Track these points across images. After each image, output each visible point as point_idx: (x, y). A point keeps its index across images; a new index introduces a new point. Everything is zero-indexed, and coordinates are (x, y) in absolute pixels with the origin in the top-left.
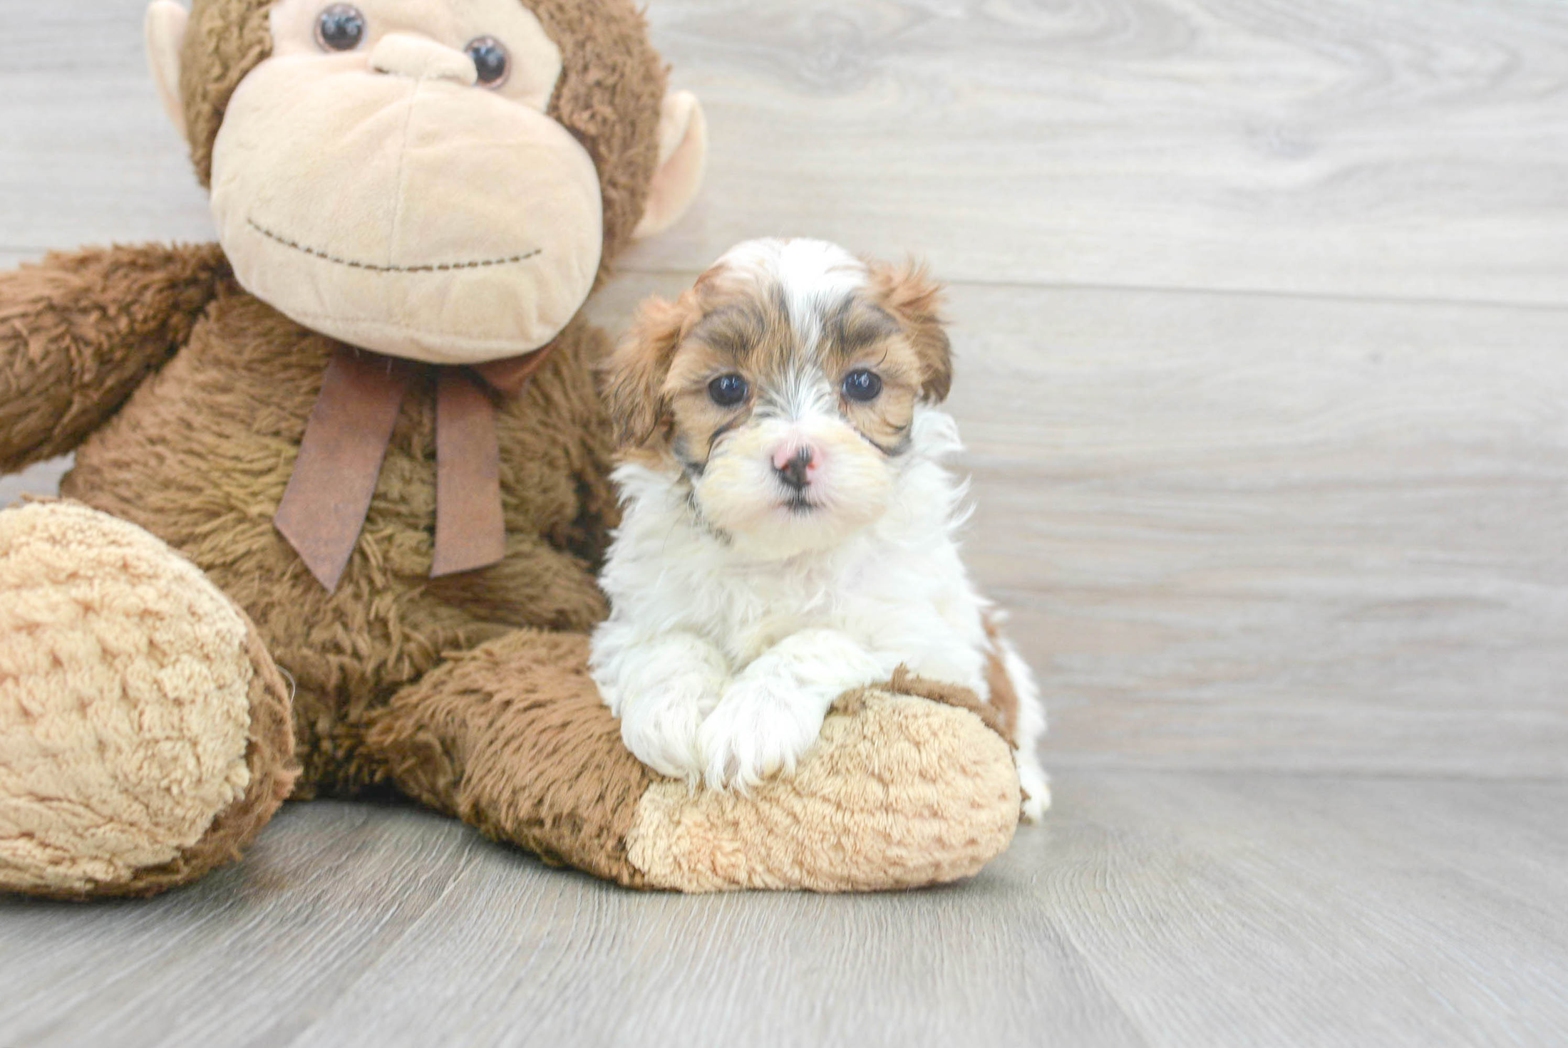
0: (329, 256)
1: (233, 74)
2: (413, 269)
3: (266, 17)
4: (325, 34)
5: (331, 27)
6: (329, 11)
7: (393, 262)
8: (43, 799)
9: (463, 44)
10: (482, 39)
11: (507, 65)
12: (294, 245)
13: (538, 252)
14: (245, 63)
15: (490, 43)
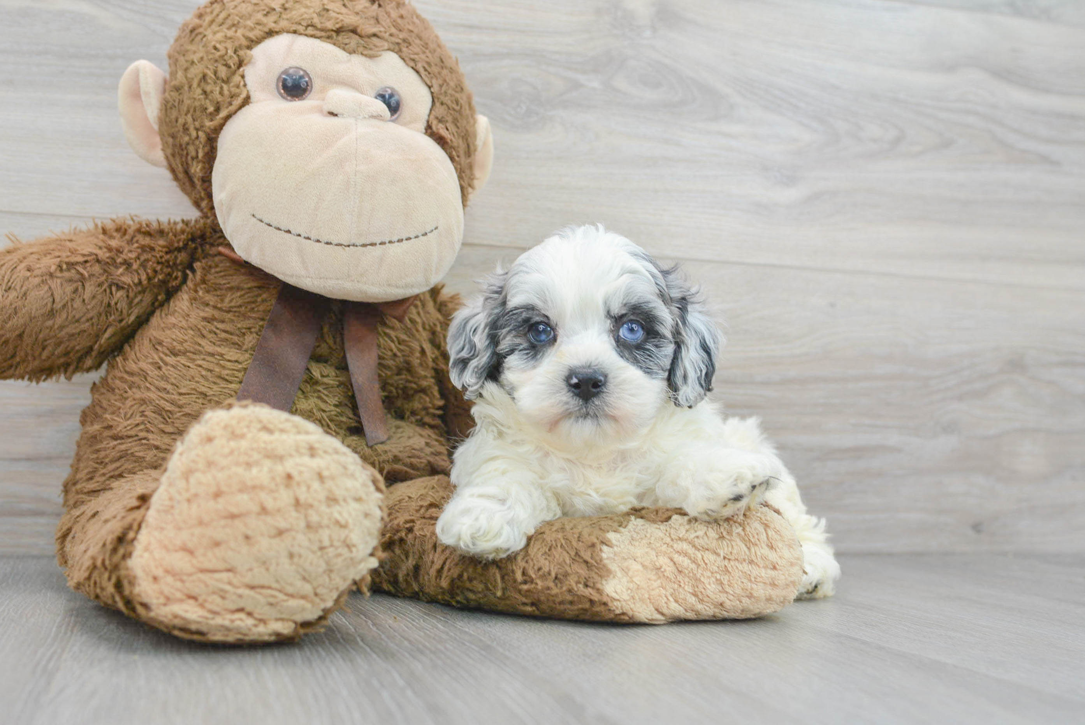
0: (312, 239)
1: (223, 114)
2: (364, 245)
3: (243, 77)
4: (285, 87)
5: (290, 83)
6: (285, 72)
7: (353, 242)
8: (252, 588)
9: (374, 94)
10: (385, 89)
11: (401, 106)
12: (289, 232)
13: (436, 228)
14: (232, 108)
15: (389, 91)
